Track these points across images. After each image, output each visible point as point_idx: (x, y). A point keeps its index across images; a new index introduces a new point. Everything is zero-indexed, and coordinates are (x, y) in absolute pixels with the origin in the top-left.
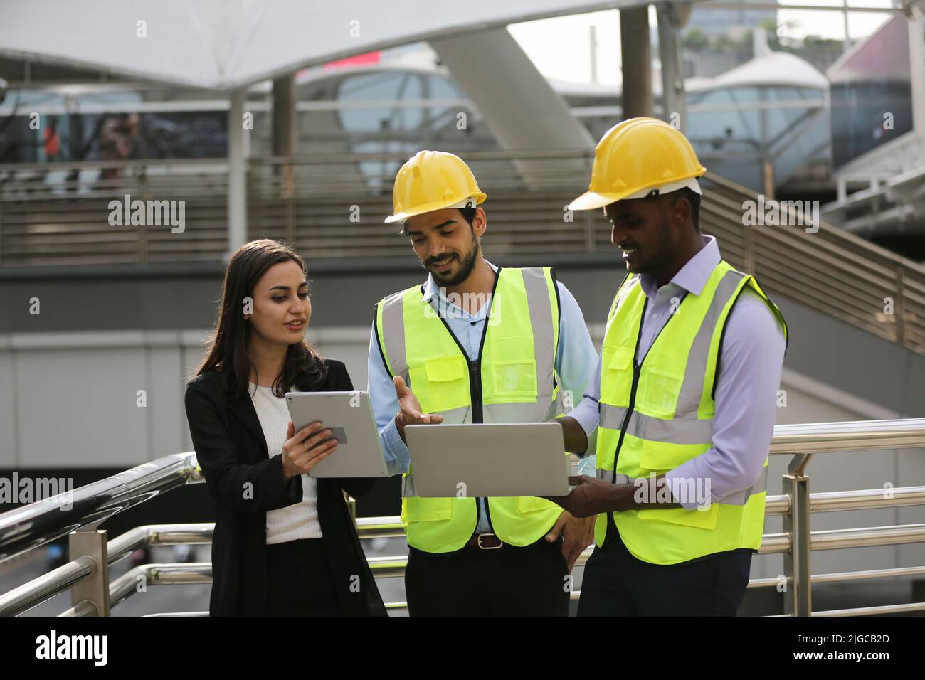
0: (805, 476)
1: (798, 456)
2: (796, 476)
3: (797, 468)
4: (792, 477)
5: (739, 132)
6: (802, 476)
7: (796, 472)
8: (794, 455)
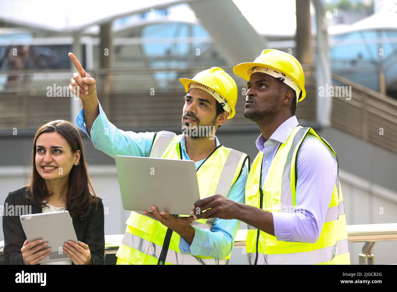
0: (372, 255)
1: (367, 243)
2: (366, 255)
3: (367, 250)
4: (364, 255)
5: (366, 56)
6: (370, 255)
7: (366, 252)
8: (365, 243)
